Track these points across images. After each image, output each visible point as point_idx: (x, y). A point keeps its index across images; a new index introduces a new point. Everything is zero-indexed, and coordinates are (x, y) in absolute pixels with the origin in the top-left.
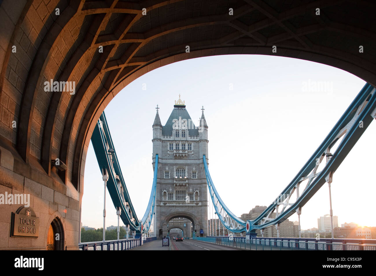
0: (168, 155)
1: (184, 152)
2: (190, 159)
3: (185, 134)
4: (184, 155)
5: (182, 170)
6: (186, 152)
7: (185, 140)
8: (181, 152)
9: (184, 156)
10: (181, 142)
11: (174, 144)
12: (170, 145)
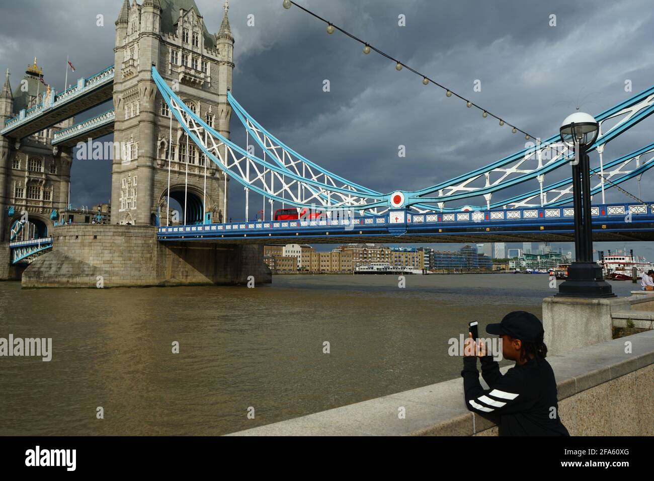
0: (170, 72)
1: (197, 75)
2: (205, 91)
3: (197, 42)
4: (198, 80)
5: (190, 107)
6: (202, 75)
7: (199, 51)
8: (192, 72)
9: (197, 82)
10: (191, 54)
11: (180, 54)
12: (173, 52)
